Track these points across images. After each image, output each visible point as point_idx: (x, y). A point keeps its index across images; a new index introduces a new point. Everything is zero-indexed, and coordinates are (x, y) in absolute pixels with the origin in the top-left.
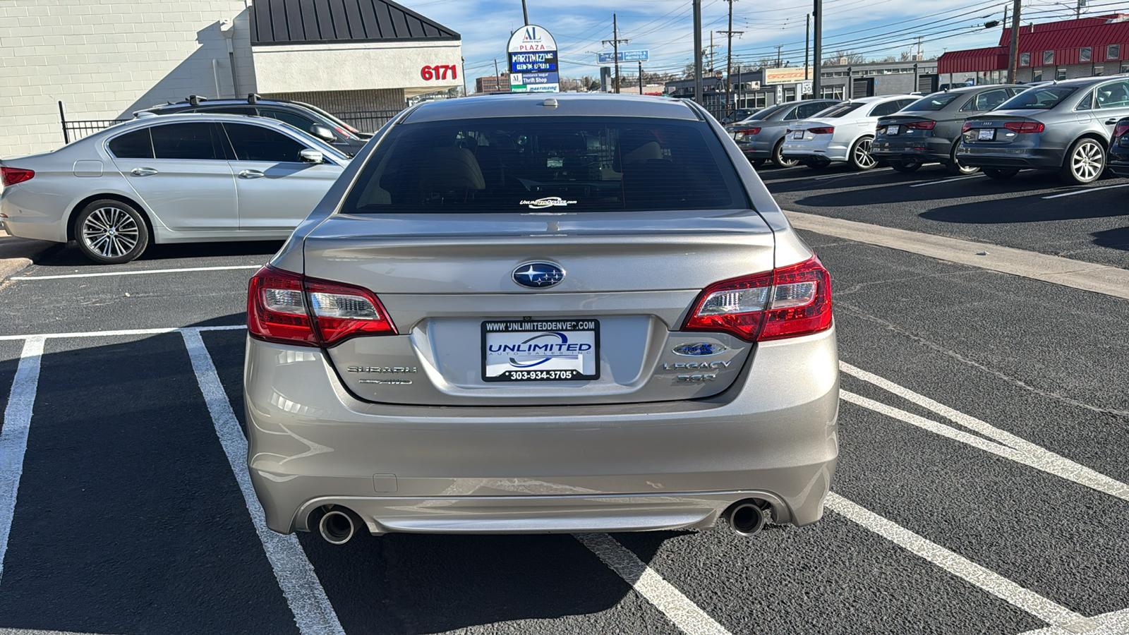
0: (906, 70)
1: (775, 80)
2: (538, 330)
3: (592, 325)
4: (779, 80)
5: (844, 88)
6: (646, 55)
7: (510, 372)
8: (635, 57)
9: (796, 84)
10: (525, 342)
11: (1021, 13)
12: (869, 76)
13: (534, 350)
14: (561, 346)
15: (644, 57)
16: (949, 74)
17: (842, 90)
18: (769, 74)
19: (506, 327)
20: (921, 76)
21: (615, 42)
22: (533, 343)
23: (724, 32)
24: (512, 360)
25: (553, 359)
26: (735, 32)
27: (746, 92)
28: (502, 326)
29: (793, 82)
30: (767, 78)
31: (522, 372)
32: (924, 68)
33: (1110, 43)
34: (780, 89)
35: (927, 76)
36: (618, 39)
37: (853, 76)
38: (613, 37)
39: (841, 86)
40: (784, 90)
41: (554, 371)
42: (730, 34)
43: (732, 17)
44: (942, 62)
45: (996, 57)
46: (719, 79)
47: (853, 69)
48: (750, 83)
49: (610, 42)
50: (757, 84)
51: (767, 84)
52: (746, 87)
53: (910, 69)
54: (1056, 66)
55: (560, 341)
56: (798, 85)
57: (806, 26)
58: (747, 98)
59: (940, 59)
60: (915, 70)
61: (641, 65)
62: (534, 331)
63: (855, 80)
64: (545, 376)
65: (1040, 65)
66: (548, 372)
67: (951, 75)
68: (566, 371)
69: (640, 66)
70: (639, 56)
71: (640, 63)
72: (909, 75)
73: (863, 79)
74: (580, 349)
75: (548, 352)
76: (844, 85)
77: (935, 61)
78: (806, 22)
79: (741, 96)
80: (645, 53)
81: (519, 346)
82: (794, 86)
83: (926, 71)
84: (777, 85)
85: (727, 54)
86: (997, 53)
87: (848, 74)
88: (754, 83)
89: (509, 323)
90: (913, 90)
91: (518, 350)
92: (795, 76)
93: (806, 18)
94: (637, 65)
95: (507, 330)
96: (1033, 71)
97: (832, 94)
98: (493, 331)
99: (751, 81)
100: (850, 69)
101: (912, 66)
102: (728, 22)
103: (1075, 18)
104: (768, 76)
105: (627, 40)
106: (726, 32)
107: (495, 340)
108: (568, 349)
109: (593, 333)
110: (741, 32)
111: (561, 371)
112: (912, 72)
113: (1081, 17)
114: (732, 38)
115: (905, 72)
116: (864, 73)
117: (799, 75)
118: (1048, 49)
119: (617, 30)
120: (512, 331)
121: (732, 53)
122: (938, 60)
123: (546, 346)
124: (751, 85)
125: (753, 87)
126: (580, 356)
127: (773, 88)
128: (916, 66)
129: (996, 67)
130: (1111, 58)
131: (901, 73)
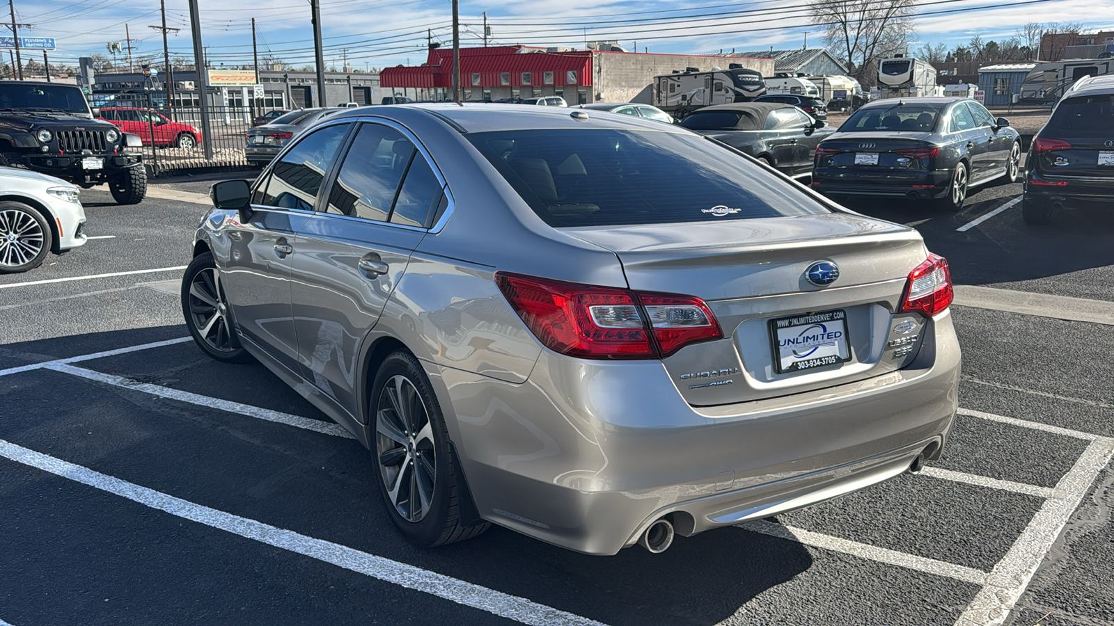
0: (339, 80)
1: (220, 81)
2: (809, 323)
3: (842, 315)
4: (223, 82)
5: (283, 94)
6: (53, 44)
7: (797, 363)
8: (39, 45)
9: (242, 87)
10: (800, 336)
11: (460, 37)
12: (306, 84)
13: (807, 341)
14: (823, 335)
15: (49, 45)
16: (391, 88)
17: (282, 96)
18: (212, 75)
19: (790, 323)
20: (354, 88)
21: (14, 26)
22: (805, 335)
23: (157, 27)
24: (795, 352)
25: (820, 347)
26: (170, 29)
27: (181, 92)
28: (787, 322)
29: (238, 85)
30: (210, 79)
31: (804, 361)
32: (357, 80)
33: (523, 71)
34: (225, 91)
35: (360, 88)
36: (16, 22)
37: (291, 83)
38: (11, 20)
39: (280, 92)
40: (230, 92)
41: (824, 358)
42: (164, 30)
43: (165, 12)
44: (384, 77)
45: (432, 76)
46: (148, 76)
47: (290, 76)
48: (183, 83)
49: (6, 25)
50: (190, 84)
51: (210, 85)
52: (178, 87)
53: (344, 80)
54: (482, 87)
55: (820, 330)
56: (244, 88)
57: (252, 30)
58: (182, 98)
59: (381, 74)
60: (348, 81)
61: (47, 53)
62: (807, 324)
63: (292, 87)
64: (819, 363)
65: (470, 85)
66: (820, 359)
67: (393, 89)
68: (831, 357)
69: (45, 55)
70: (43, 43)
71: (45, 52)
72: (343, 87)
73: (299, 87)
74: (835, 337)
75: (816, 342)
76: (283, 91)
77: (377, 75)
78: (251, 26)
79: (175, 95)
80: (50, 41)
81: (797, 339)
82: (240, 89)
83: (359, 83)
84: (222, 87)
85: (163, 51)
86: (433, 72)
87: (285, 81)
88: (187, 83)
89: (792, 318)
90: (349, 100)
91: (797, 343)
92: (240, 79)
93: (251, 22)
94: (42, 54)
95: (790, 325)
96: (464, 90)
97: (272, 99)
98: (782, 327)
99: (184, 81)
100: (286, 76)
101: (345, 77)
102: (161, 17)
103: (484, 46)
104: (212, 77)
105: (29, 25)
106: (160, 28)
107: (783, 335)
108: (828, 338)
109: (841, 321)
110: (177, 30)
111: (828, 357)
112: (346, 83)
113: (487, 46)
114: (167, 34)
115: (339, 83)
116: (300, 80)
117: (243, 78)
118: (475, 72)
119: (15, 13)
120: (794, 326)
121: (168, 50)
122: (380, 74)
123: (814, 336)
124: (184, 85)
125: (186, 87)
126: (836, 342)
127: (217, 90)
128: (348, 77)
129: (433, 85)
130: (524, 83)
131: (335, 83)
